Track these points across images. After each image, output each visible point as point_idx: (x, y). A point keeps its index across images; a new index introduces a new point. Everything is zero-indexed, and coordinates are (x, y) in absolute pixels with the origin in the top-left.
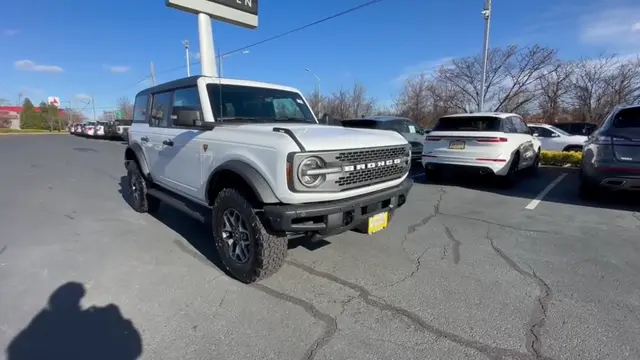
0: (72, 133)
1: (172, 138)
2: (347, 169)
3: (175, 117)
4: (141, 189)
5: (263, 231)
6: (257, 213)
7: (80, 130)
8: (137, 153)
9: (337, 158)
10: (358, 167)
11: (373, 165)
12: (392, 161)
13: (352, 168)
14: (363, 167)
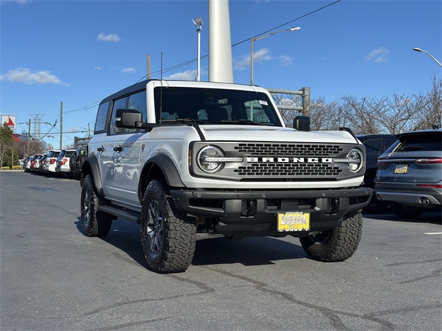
0: (28, 171)
1: (122, 143)
2: (249, 159)
3: (119, 119)
4: (93, 206)
5: (171, 214)
6: (168, 198)
7: (37, 165)
8: (92, 165)
9: (236, 148)
10: (264, 160)
11: (287, 160)
12: (317, 159)
13: (256, 160)
14: (272, 160)
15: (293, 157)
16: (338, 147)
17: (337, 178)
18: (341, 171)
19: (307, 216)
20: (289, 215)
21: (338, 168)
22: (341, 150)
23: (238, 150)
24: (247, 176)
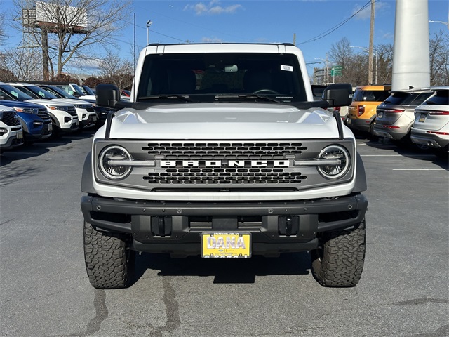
2: (163, 163)
9: (144, 149)
10: (185, 163)
11: (218, 163)
12: (266, 162)
13: (173, 163)
14: (196, 163)
15: (228, 160)
16: (300, 144)
17: (298, 188)
18: (304, 177)
19: (246, 240)
20: (219, 237)
21: (300, 174)
22: (305, 148)
23: (147, 151)
24: (160, 185)
